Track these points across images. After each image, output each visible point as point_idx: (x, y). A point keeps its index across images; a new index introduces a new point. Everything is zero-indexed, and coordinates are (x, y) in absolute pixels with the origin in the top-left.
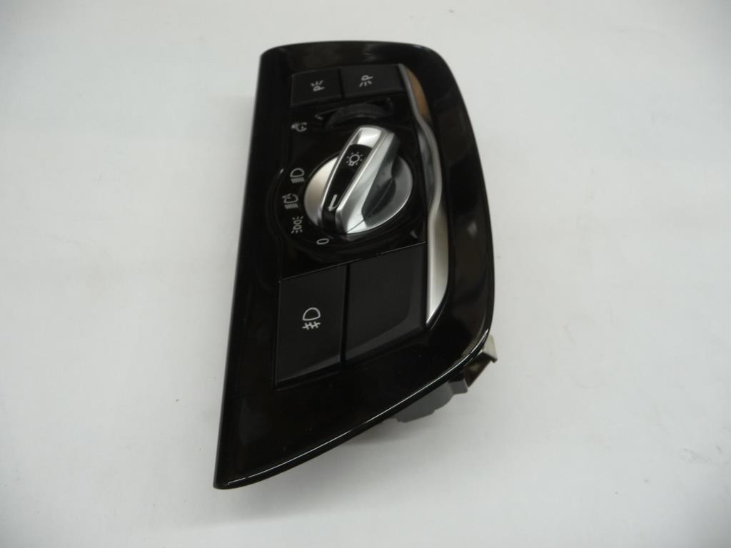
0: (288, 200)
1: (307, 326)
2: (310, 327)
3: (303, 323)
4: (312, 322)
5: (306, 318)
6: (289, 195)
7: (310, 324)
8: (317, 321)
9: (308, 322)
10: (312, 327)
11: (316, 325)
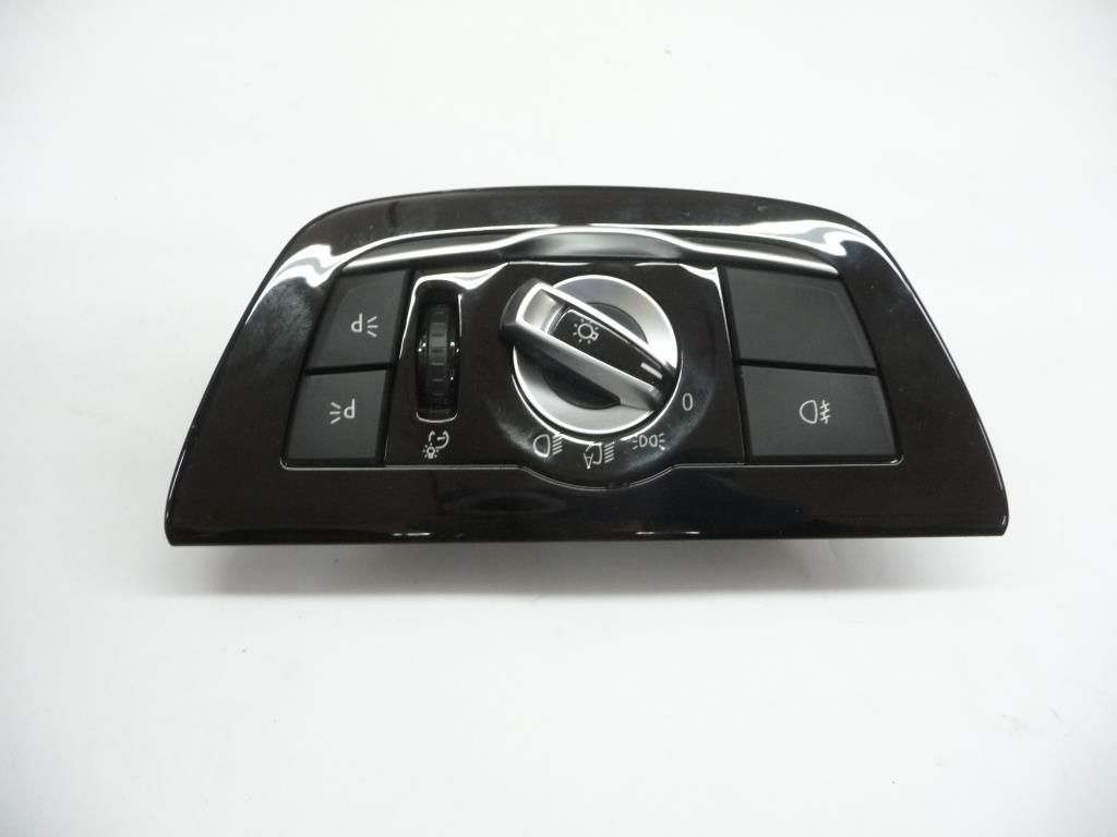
0: (596, 459)
1: (826, 418)
2: (827, 414)
3: (820, 423)
4: (820, 411)
5: (813, 420)
6: (586, 458)
7: (823, 413)
8: (819, 404)
9: (820, 417)
10: (827, 410)
11: (825, 406)
